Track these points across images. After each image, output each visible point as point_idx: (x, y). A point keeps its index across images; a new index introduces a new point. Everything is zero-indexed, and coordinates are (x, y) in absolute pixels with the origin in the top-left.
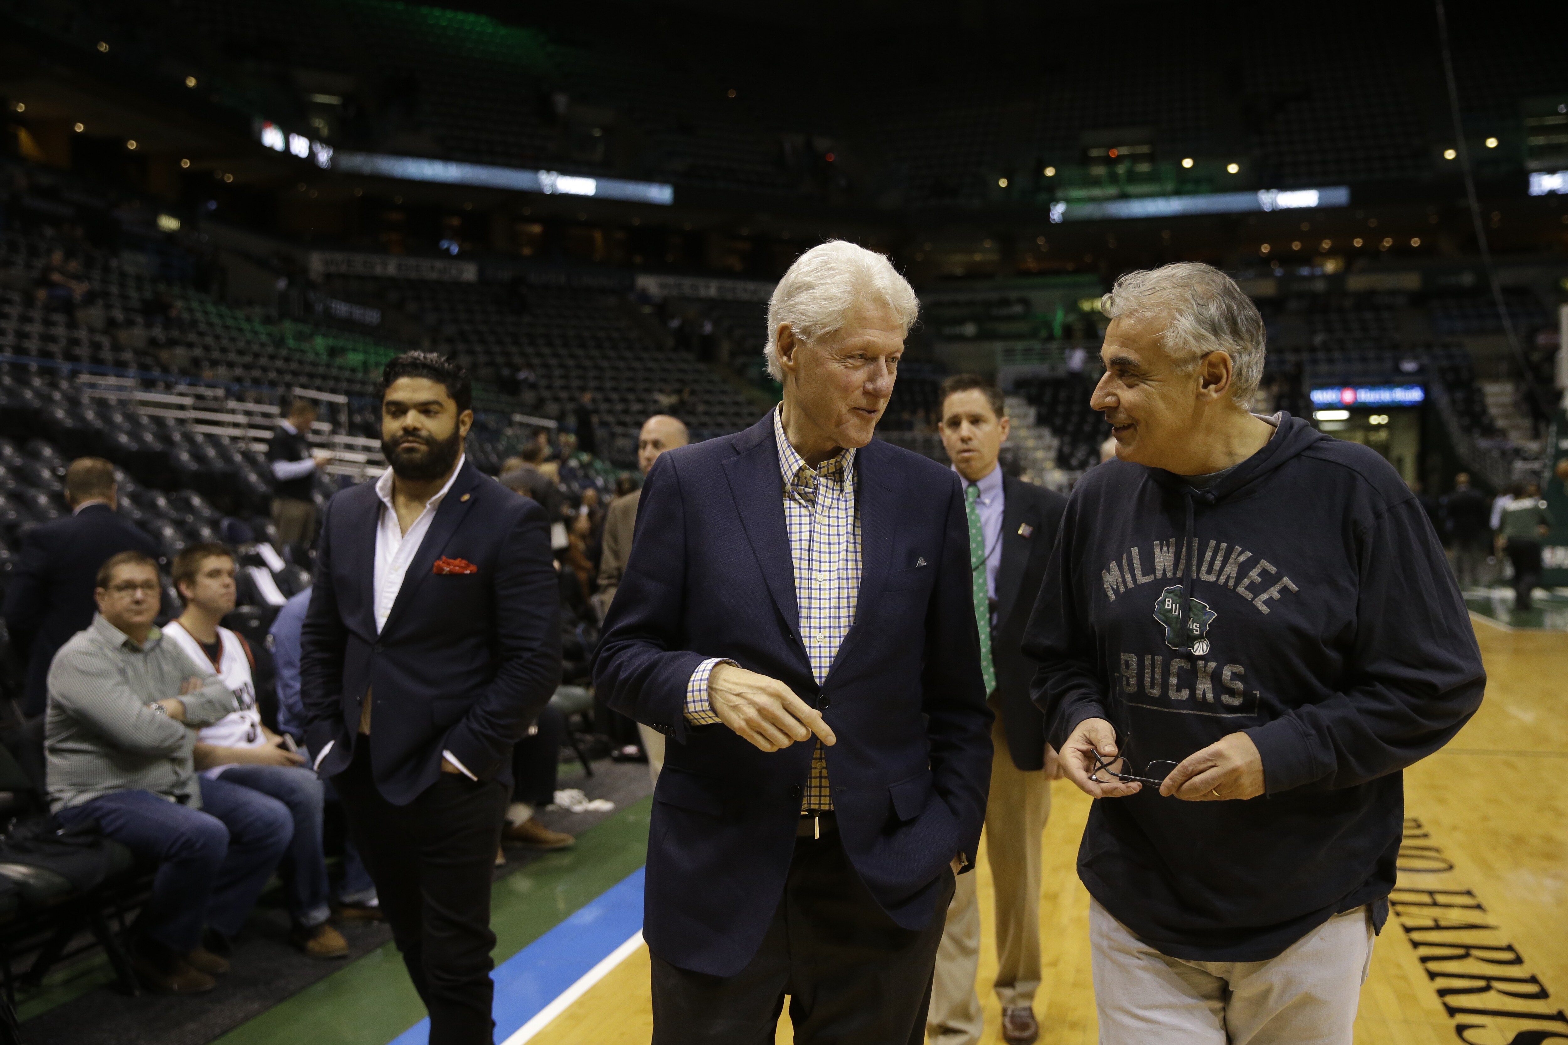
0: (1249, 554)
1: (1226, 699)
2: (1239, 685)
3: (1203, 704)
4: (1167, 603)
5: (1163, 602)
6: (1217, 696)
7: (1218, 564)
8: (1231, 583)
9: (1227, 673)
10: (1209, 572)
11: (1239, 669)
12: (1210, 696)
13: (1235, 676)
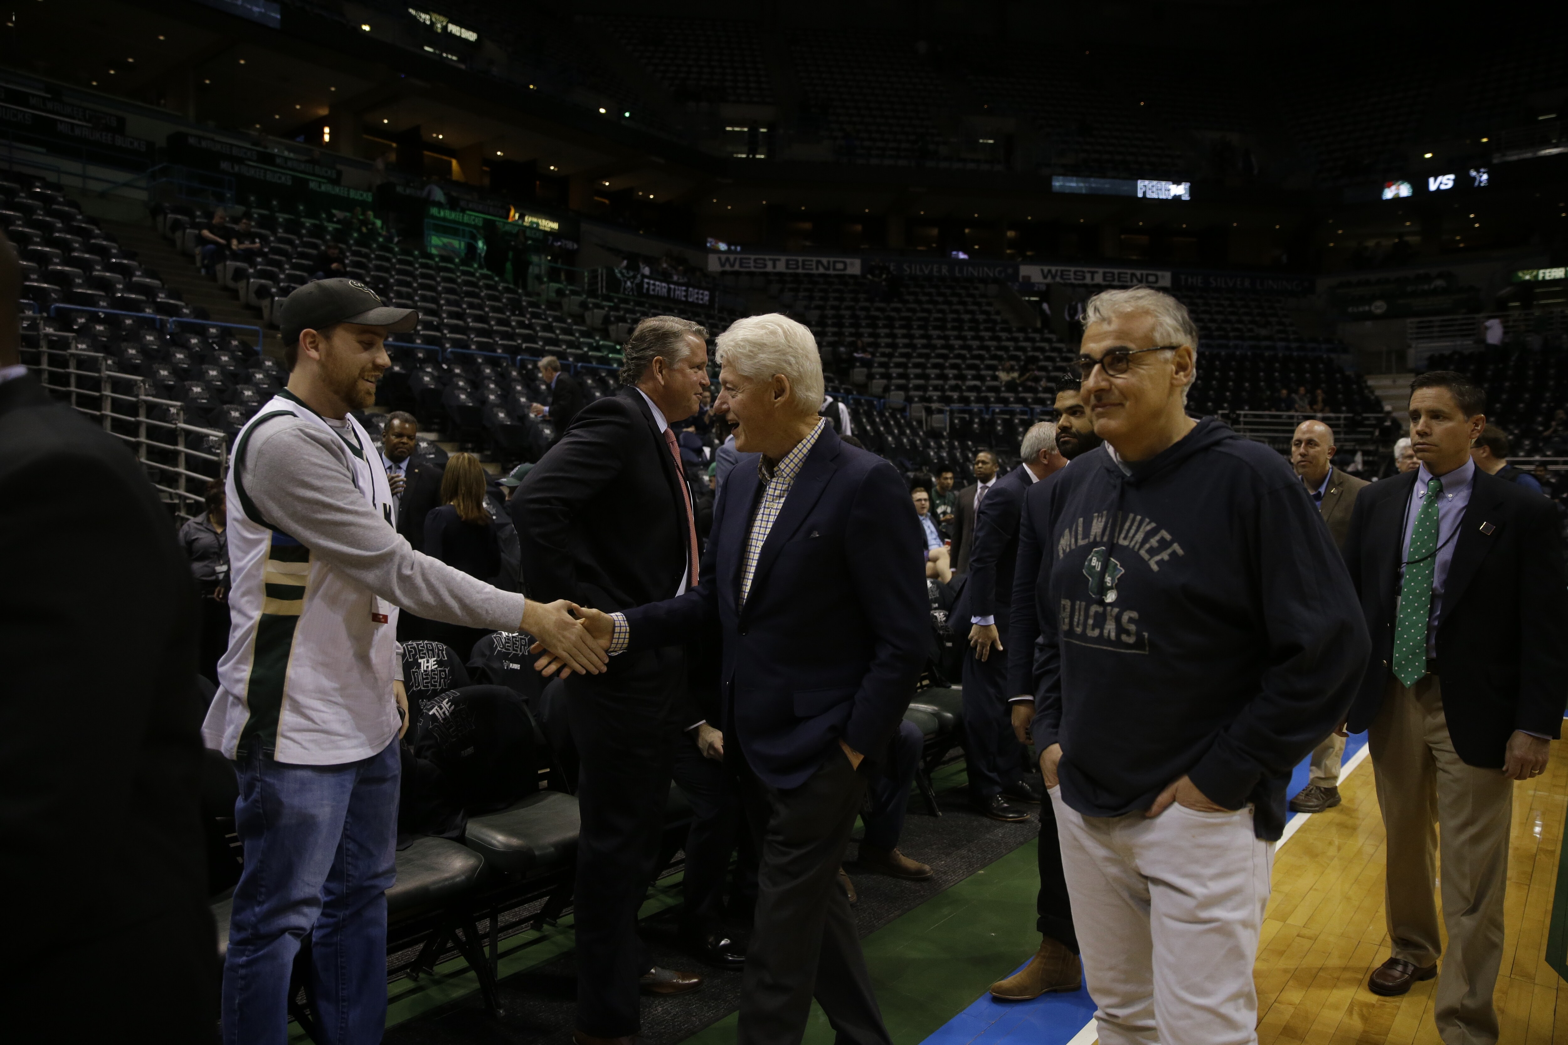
0: (1153, 525)
1: (1124, 638)
2: (1133, 628)
3: (1109, 642)
4: (1093, 561)
5: (1091, 560)
6: (1118, 635)
7: (1132, 531)
8: (1137, 546)
9: (1125, 617)
10: (1125, 538)
11: (1134, 615)
12: (1113, 635)
13: (1131, 620)
